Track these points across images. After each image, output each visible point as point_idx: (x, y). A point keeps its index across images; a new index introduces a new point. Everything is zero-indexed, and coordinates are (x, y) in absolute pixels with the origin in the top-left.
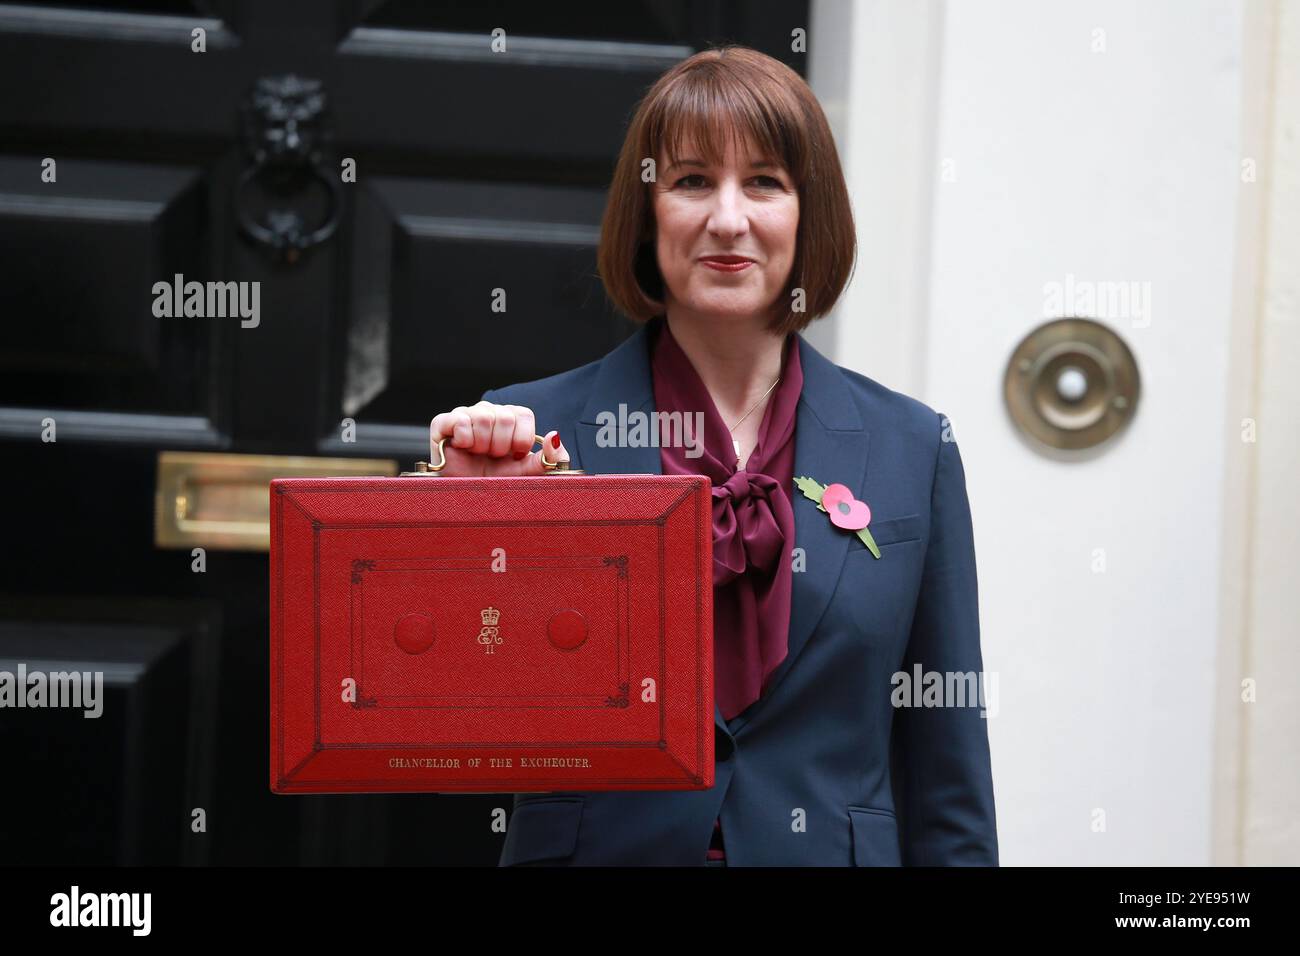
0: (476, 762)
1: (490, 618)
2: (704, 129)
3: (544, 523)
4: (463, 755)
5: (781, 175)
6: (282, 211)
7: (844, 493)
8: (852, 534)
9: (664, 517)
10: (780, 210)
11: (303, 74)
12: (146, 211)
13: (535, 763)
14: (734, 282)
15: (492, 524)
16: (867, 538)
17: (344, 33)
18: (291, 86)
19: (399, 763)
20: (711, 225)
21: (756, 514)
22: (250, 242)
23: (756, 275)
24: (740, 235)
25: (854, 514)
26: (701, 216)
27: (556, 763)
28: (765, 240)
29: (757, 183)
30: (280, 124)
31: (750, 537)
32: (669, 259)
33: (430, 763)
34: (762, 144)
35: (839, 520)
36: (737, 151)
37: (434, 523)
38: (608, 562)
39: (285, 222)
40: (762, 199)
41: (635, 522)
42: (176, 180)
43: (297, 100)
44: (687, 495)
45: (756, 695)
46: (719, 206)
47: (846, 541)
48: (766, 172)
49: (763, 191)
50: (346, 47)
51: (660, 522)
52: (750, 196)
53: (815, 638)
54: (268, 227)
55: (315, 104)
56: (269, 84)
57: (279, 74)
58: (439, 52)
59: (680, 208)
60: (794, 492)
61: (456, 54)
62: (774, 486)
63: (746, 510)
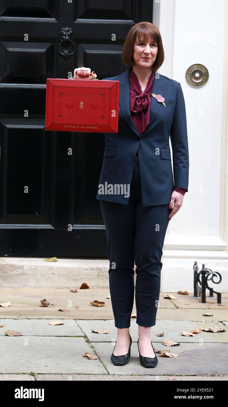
5: (156, 44)
6: (66, 50)
7: (160, 96)
8: (161, 103)
10: (155, 50)
11: (69, 27)
12: (44, 50)
16: (164, 104)
17: (76, 20)
18: (67, 29)
20: (145, 52)
21: (145, 100)
22: (61, 55)
23: (150, 61)
25: (161, 99)
26: (143, 50)
28: (153, 55)
29: (152, 45)
30: (65, 35)
31: (143, 104)
34: (154, 39)
35: (159, 101)
36: (150, 40)
39: (66, 52)
42: (48, 45)
43: (68, 31)
45: (144, 130)
46: (146, 49)
48: (154, 43)
49: (153, 47)
50: (76, 22)
52: (151, 47)
53: (154, 121)
54: (63, 52)
55: (71, 32)
56: (63, 29)
57: (65, 27)
58: (91, 23)
59: (139, 49)
60: (151, 96)
61: (94, 23)
62: (149, 95)
63: (143, 100)
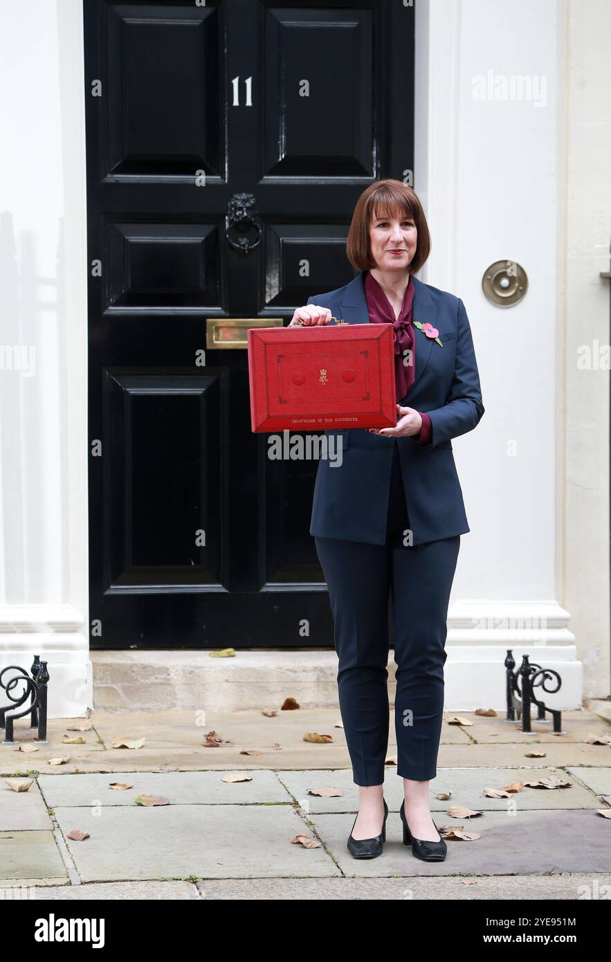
0: (320, 420)
1: (323, 373)
2: (387, 206)
3: (339, 341)
4: (316, 418)
5: (412, 221)
6: (243, 237)
7: (429, 326)
8: (433, 339)
9: (379, 338)
10: (412, 233)
11: (248, 192)
12: (199, 240)
13: (340, 420)
14: (399, 258)
15: (323, 342)
16: (438, 340)
17: (261, 178)
18: (244, 196)
19: (295, 421)
20: (392, 239)
21: (403, 334)
22: (232, 248)
23: (406, 255)
24: (401, 242)
25: (433, 333)
26: (388, 236)
27: (346, 419)
28: (408, 244)
29: (405, 225)
30: (241, 209)
31: (401, 342)
32: (376, 251)
33: (306, 421)
34: (406, 211)
35: (429, 335)
36: (400, 215)
37: (304, 342)
38: (361, 353)
39: (244, 241)
40: (407, 230)
41: (370, 340)
42: (208, 229)
43: (245, 201)
44: (386, 330)
45: (405, 394)
46: (394, 232)
47: (431, 342)
48: (408, 221)
49: (407, 227)
50: (261, 182)
51: (378, 339)
52: (402, 229)
53: (423, 374)
54: (239, 243)
55: (252, 201)
56: (236, 196)
57: (240, 192)
58: (291, 182)
59: (378, 234)
60: (415, 327)
61: (297, 183)
62: (408, 325)
63: (399, 333)
